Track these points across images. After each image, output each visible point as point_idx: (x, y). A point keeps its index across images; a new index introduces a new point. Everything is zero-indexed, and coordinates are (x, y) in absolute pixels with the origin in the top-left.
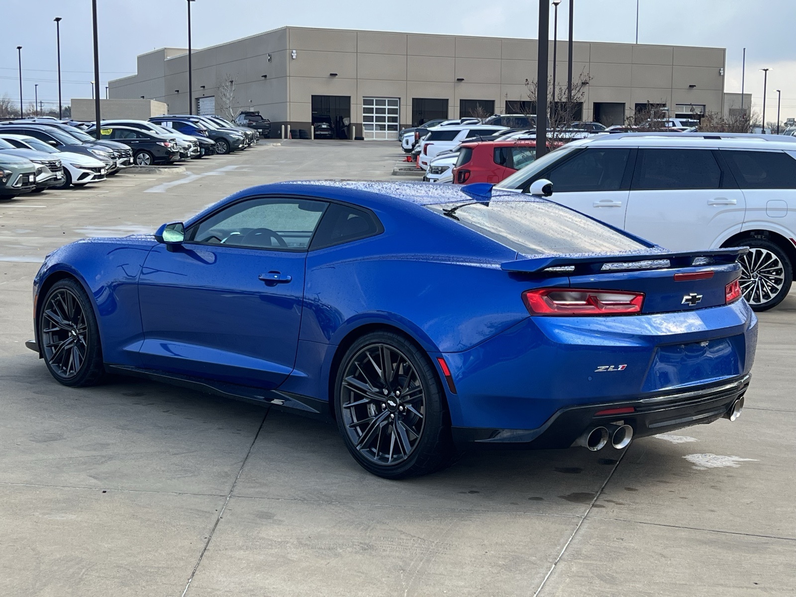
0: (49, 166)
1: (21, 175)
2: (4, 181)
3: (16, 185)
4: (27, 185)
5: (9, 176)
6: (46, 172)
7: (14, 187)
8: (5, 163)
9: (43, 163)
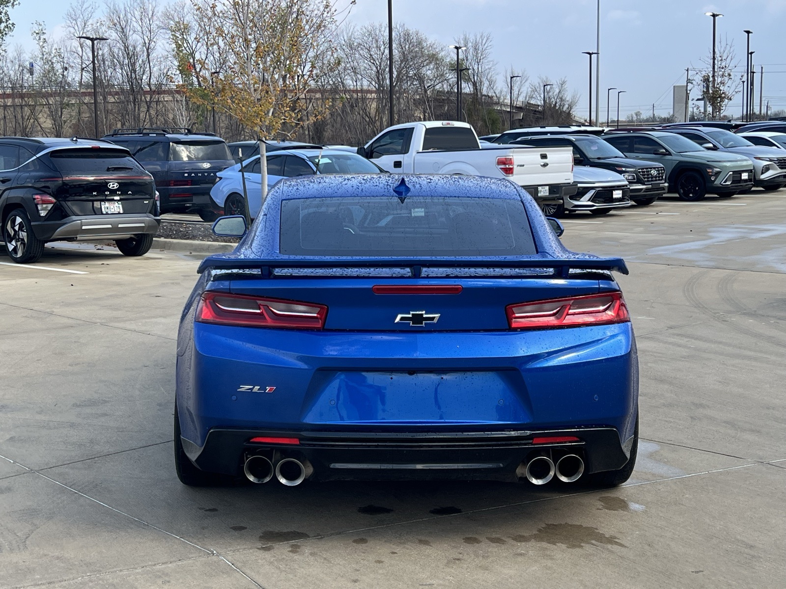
0: (778, 163)
1: (731, 173)
2: (713, 179)
3: (725, 182)
4: (740, 183)
5: (718, 173)
6: (774, 169)
7: (722, 185)
8: (720, 161)
9: (771, 160)
